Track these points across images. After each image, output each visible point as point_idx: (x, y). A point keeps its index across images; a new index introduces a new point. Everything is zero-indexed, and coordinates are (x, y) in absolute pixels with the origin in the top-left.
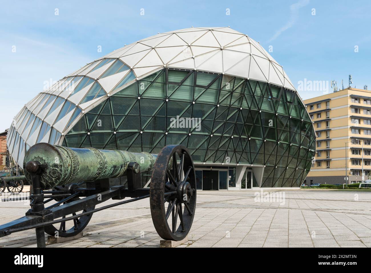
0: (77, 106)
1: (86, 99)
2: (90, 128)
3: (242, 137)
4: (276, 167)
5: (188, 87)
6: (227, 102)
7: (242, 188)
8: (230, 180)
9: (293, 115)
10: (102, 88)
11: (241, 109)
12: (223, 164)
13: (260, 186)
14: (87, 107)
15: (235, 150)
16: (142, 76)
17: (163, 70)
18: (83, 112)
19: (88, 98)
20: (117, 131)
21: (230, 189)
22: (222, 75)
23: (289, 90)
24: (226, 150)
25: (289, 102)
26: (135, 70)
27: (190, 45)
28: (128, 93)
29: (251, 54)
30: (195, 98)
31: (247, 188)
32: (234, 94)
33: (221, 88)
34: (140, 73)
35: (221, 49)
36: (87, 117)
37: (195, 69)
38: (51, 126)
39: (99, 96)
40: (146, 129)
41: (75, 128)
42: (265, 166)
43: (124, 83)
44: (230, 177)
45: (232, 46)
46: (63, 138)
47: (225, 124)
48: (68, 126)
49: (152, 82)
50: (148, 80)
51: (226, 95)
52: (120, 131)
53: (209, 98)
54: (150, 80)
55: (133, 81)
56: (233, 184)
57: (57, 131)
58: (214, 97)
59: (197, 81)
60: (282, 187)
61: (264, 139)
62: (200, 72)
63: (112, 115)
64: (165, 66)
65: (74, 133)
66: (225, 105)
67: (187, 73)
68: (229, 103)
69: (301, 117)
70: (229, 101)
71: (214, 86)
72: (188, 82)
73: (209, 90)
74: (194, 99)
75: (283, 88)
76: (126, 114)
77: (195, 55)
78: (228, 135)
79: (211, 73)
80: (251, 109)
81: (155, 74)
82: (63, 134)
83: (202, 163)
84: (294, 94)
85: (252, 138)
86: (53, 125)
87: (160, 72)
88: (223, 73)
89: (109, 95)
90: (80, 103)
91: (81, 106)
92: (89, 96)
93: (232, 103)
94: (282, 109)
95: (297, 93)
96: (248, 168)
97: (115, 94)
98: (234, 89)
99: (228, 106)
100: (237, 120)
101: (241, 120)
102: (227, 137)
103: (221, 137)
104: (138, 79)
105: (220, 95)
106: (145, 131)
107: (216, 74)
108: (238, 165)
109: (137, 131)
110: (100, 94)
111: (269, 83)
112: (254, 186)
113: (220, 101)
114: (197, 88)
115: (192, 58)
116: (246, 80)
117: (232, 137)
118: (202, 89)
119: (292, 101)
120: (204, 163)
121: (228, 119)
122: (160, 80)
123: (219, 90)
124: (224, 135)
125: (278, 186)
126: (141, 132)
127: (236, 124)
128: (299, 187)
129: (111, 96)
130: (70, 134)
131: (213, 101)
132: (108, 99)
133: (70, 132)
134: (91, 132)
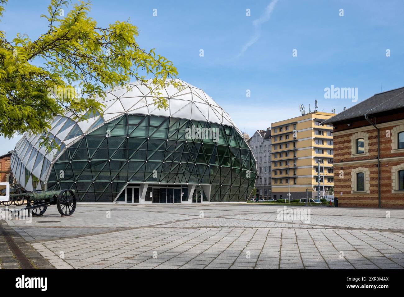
0: (62, 142)
1: (69, 136)
2: (71, 158)
3: (189, 163)
4: (221, 186)
5: (144, 127)
6: (175, 137)
7: (193, 202)
8: (183, 196)
9: (232, 145)
10: (80, 129)
11: (186, 142)
12: (175, 183)
13: (210, 200)
14: (69, 143)
15: (184, 173)
16: (109, 120)
17: (124, 115)
18: (66, 147)
19: (70, 136)
20: (91, 160)
21: (183, 203)
22: (169, 118)
23: (227, 126)
24: (176, 173)
25: (227, 135)
26: (104, 116)
27: (145, 96)
28: (98, 133)
29: (193, 101)
30: (150, 135)
31: (198, 202)
32: (180, 131)
33: (170, 127)
34: (107, 118)
35: (169, 99)
36: (69, 150)
37: (149, 114)
38: (44, 156)
39: (78, 135)
40: (113, 158)
41: (60, 159)
42: (211, 185)
43: (96, 125)
44: (183, 193)
45: (178, 96)
46: (52, 166)
47: (174, 153)
48: (55, 157)
49: (117, 125)
50: (114, 123)
51: (173, 132)
52: (93, 160)
53: (160, 135)
54: (115, 123)
55: (103, 124)
56: (185, 199)
57: (48, 160)
58: (164, 134)
59: (150, 123)
60: (229, 201)
61: (208, 164)
62: (153, 116)
63: (87, 148)
64: (126, 112)
65: (60, 162)
66: (174, 140)
67: (143, 117)
68: (176, 138)
69: (240, 146)
70: (177, 136)
71: (164, 126)
72: (144, 124)
73: (160, 129)
74: (148, 136)
75: (222, 124)
76: (98, 148)
77: (148, 103)
78: (177, 162)
79: (161, 117)
80: (195, 142)
81: (119, 118)
82: (52, 163)
83: (158, 183)
84: (232, 129)
85: (198, 163)
86: (45, 155)
87: (122, 118)
88: (170, 117)
89: (84, 135)
90: (65, 140)
91: (65, 142)
92: (71, 134)
93: (178, 138)
94: (223, 141)
95: (235, 128)
96: (197, 186)
97: (89, 134)
98: (180, 128)
99: (176, 140)
100: (184, 150)
101: (188, 150)
102: (176, 163)
103: (172, 163)
104: (105, 123)
105: (169, 132)
106: (112, 160)
107: (165, 117)
108: (188, 184)
109: (106, 160)
110: (79, 134)
111: (208, 122)
112: (204, 201)
113: (169, 137)
114: (151, 128)
115: (147, 106)
116: (189, 120)
117: (181, 163)
118: (155, 128)
119: (231, 135)
120: (160, 183)
121: (176, 150)
122: (122, 123)
123: (168, 129)
124: (174, 162)
125: (226, 201)
126: (109, 161)
127: (183, 154)
128: (246, 201)
129: (86, 135)
130: (57, 162)
131: (163, 137)
132: (84, 138)
133: (57, 161)
134: (72, 161)
